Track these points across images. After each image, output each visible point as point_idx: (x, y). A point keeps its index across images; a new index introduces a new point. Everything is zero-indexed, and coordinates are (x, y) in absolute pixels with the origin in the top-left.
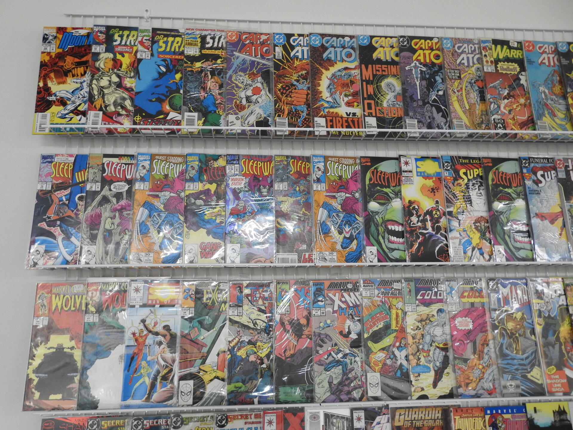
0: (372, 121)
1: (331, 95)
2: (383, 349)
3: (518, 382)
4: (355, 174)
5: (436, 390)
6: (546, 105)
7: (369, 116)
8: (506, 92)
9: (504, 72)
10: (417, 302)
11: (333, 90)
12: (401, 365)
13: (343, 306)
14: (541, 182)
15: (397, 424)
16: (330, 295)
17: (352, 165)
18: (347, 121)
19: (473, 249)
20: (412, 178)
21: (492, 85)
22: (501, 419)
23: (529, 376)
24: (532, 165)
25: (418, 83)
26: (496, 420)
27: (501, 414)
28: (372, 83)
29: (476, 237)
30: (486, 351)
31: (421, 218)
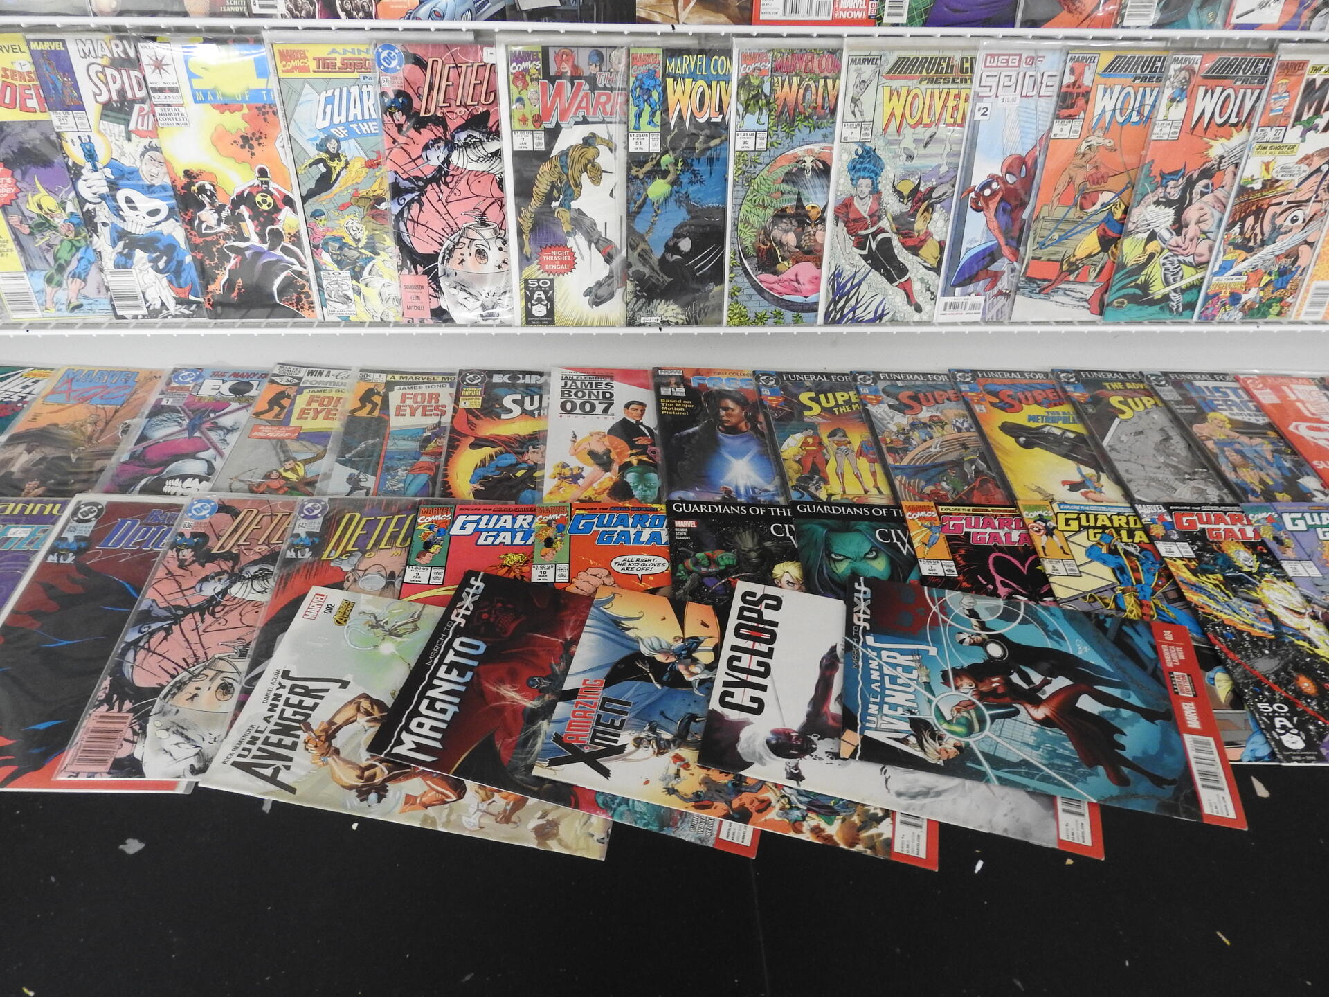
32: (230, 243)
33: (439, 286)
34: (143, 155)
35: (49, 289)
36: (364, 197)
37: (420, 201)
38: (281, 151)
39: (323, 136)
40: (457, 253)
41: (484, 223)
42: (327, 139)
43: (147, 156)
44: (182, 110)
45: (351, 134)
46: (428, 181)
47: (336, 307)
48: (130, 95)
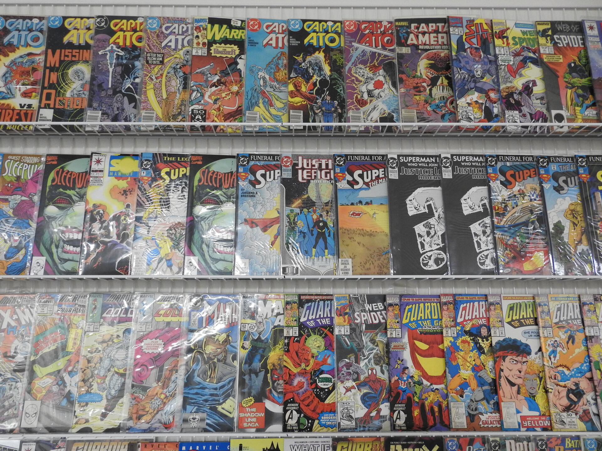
0: (48, 113)
1: (5, 85)
2: (50, 374)
3: (204, 415)
4: (37, 173)
5: (103, 422)
6: (263, 93)
7: (45, 108)
8: (217, 78)
9: (218, 55)
10: (102, 320)
11: (9, 79)
12: (69, 393)
13: (13, 324)
14: (259, 183)
16: (0, 311)
17: (36, 164)
18: (19, 114)
19: (161, 260)
20: (102, 179)
21: (199, 70)
23: (219, 408)
24: (252, 163)
25: (111, 70)
28: (57, 71)
29: (167, 247)
30: (173, 378)
31: (104, 225)
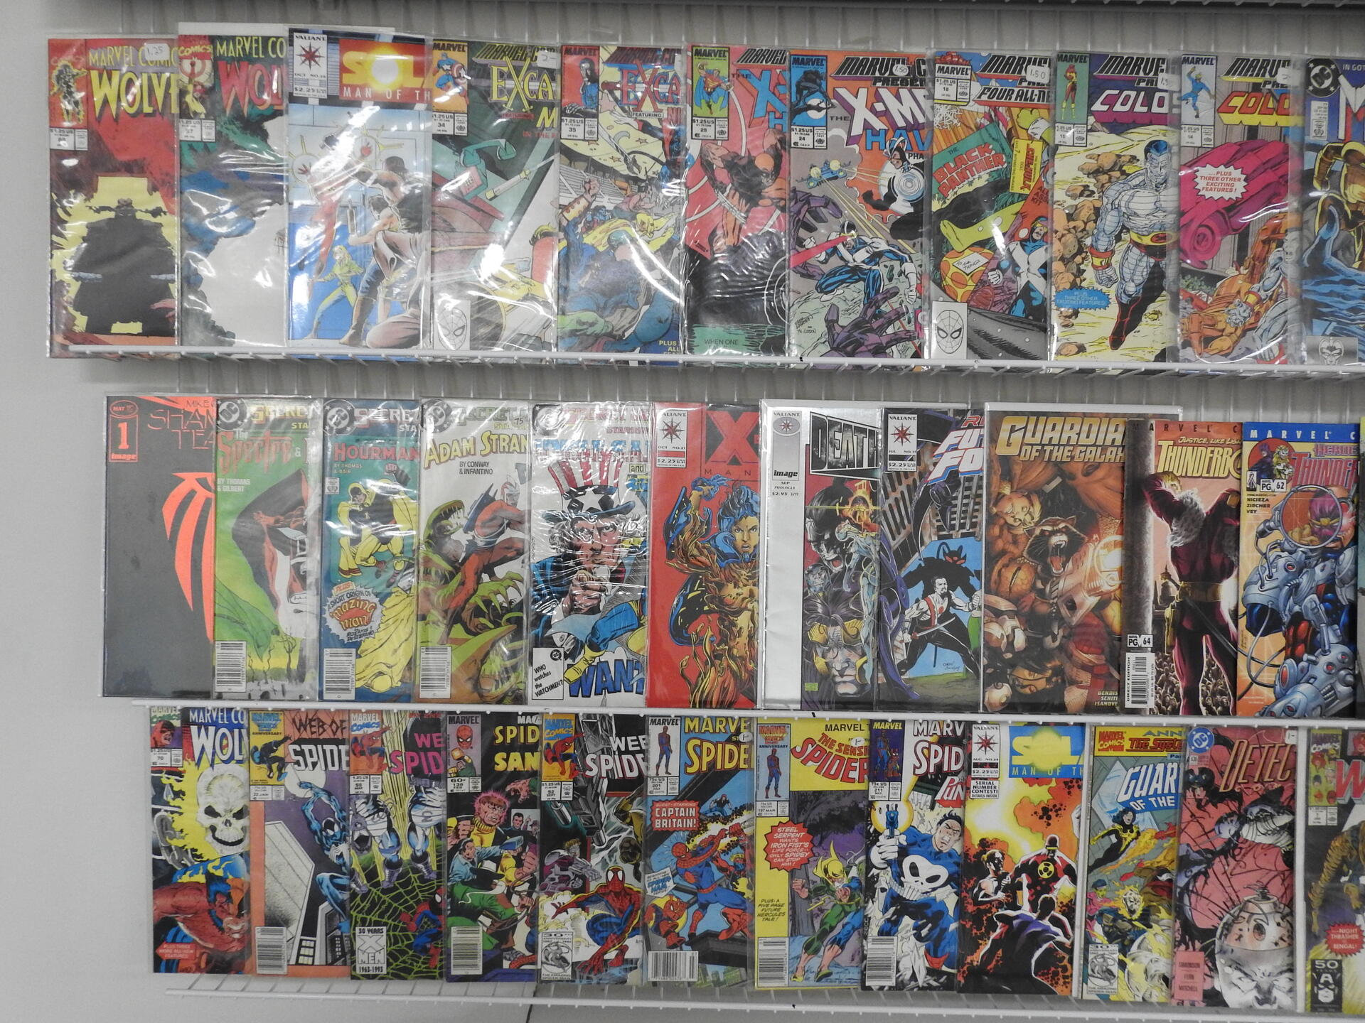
2: (982, 243)
3: (1353, 343)
5: (1119, 351)
10: (1092, 120)
12: (1028, 288)
13: (878, 124)
15: (1002, 450)
16: (842, 92)
22: (1284, 453)
26: (1270, 456)
27: (1286, 441)
30: (1272, 258)
32: (1001, 912)
33: (1214, 965)
34: (940, 823)
35: (804, 956)
36: (1147, 868)
37: (1206, 874)
38: (1075, 822)
39: (1121, 808)
40: (1236, 928)
41: (1265, 897)
42: (1125, 812)
43: (944, 824)
44: (996, 783)
45: (1149, 807)
46: (1215, 854)
47: (1096, 983)
48: (945, 769)
